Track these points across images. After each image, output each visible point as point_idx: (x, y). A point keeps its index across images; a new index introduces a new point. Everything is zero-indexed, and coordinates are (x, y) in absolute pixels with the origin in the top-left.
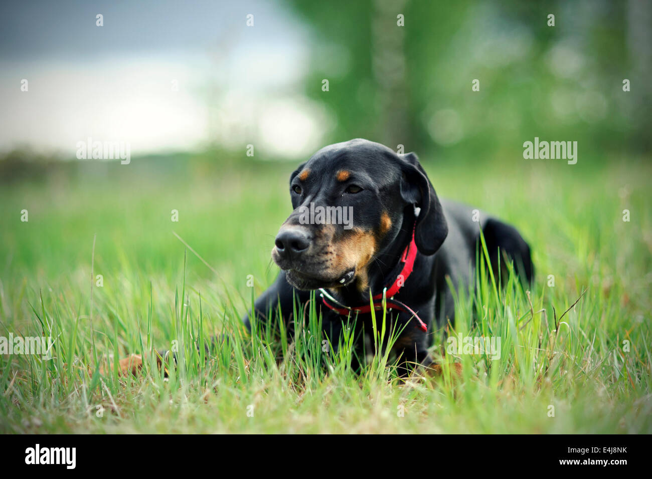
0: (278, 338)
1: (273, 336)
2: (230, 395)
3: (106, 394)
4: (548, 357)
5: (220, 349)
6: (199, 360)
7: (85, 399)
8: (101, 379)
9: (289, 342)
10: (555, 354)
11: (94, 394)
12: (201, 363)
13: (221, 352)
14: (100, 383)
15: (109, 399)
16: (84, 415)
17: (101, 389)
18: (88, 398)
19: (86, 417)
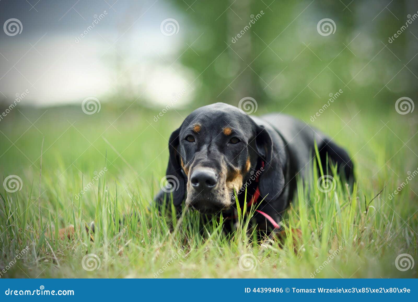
0: (170, 216)
1: (167, 214)
2: (138, 251)
3: (49, 250)
4: (360, 231)
5: (130, 220)
6: (115, 229)
7: (35, 253)
8: (46, 240)
9: (178, 218)
10: (365, 229)
11: (40, 250)
12: (116, 231)
13: (131, 222)
14: (45, 242)
15: (52, 253)
16: (34, 264)
17: (45, 246)
18: (36, 252)
19: (36, 265)
